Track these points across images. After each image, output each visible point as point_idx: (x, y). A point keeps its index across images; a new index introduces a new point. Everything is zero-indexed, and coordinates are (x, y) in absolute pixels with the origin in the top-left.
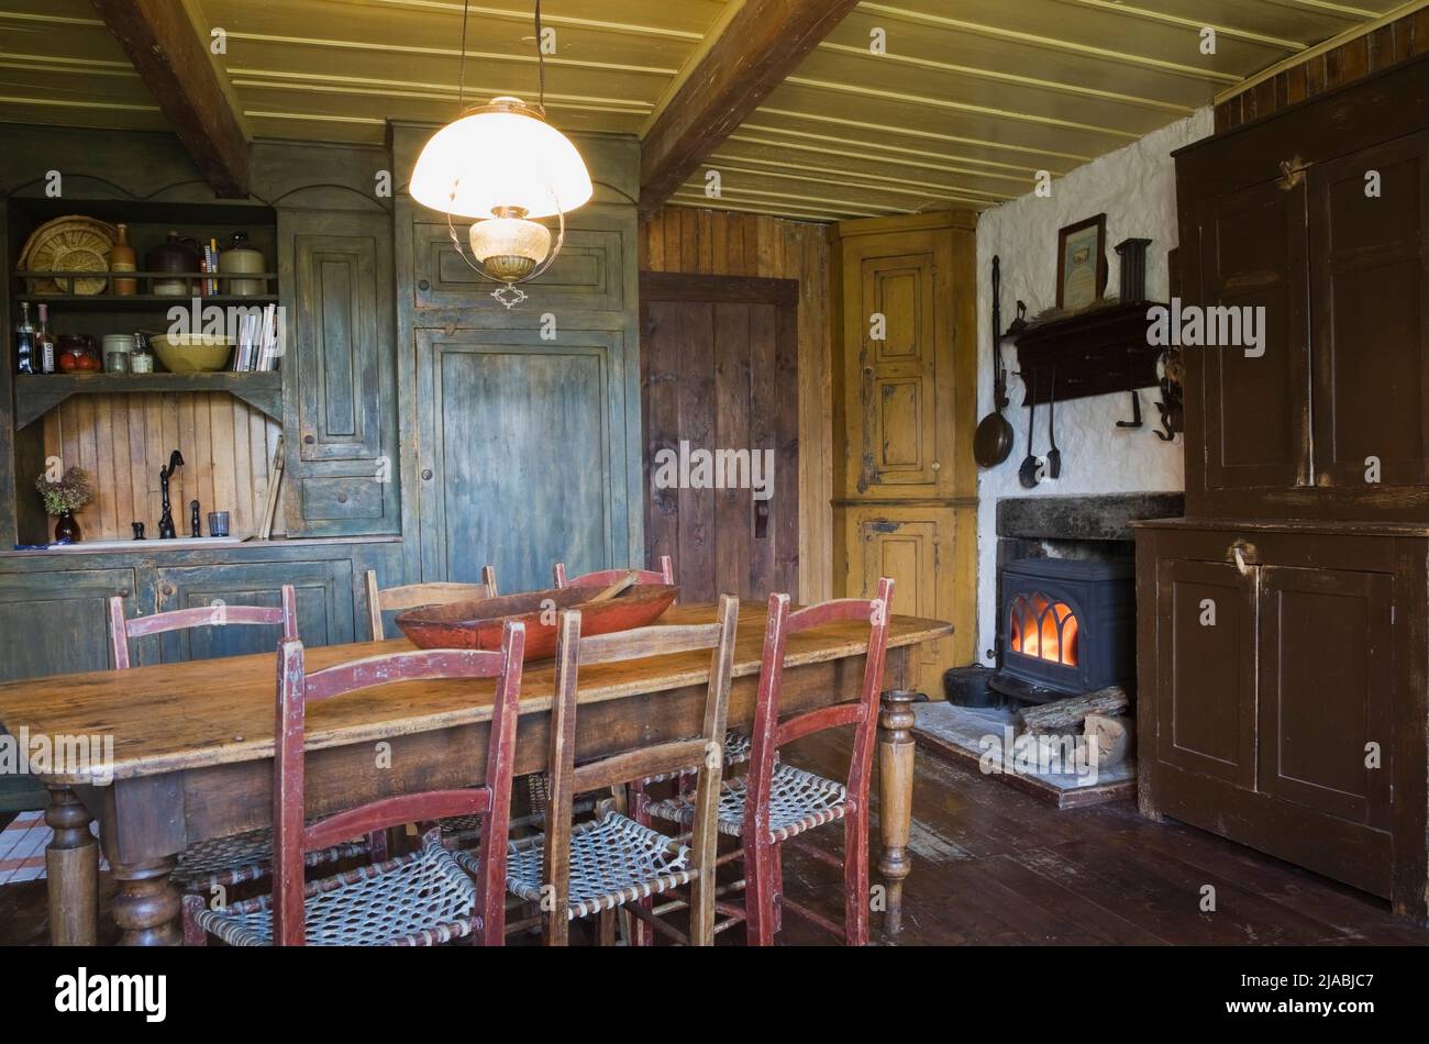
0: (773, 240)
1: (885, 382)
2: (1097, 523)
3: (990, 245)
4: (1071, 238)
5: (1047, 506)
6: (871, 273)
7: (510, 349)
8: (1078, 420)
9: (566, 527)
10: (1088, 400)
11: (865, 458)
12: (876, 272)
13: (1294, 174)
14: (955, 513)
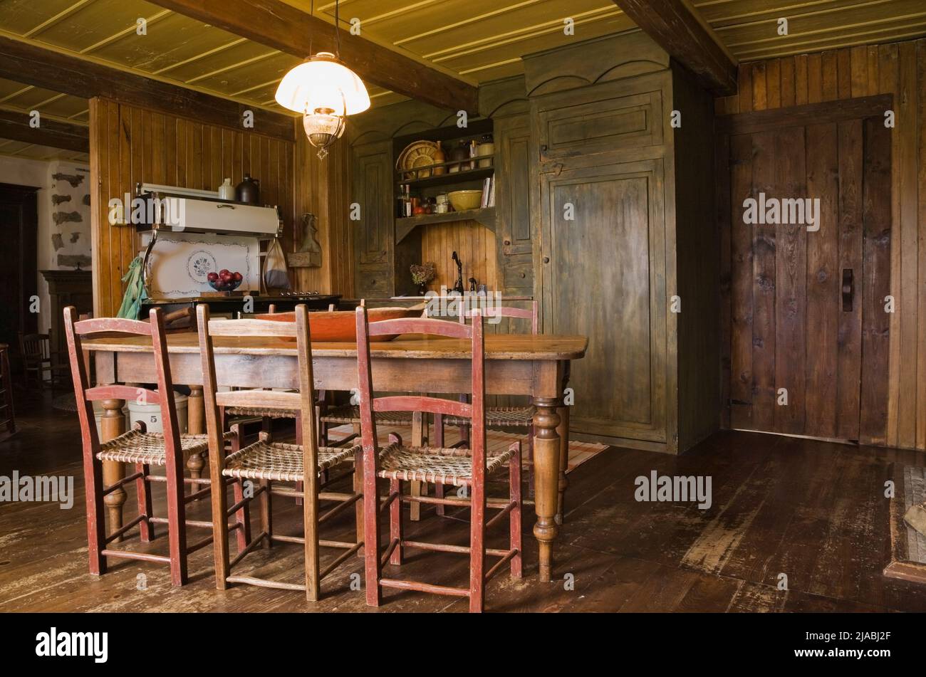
0: (866, 64)
7: (592, 180)
9: (624, 294)
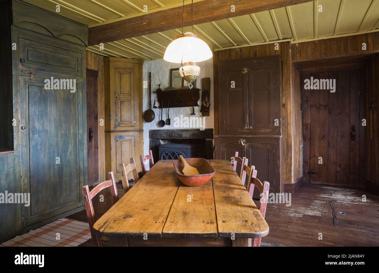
0: (92, 59)
1: (121, 100)
2: (181, 135)
3: (147, 69)
4: (173, 72)
5: (166, 132)
6: (118, 71)
8: (175, 112)
9: (67, 143)
10: (178, 108)
11: (116, 120)
12: (119, 72)
13: (246, 70)
14: (139, 133)
